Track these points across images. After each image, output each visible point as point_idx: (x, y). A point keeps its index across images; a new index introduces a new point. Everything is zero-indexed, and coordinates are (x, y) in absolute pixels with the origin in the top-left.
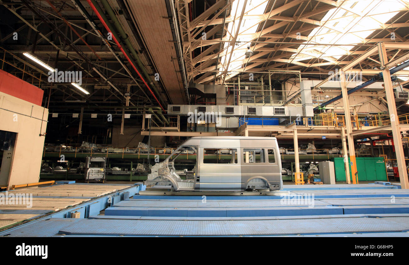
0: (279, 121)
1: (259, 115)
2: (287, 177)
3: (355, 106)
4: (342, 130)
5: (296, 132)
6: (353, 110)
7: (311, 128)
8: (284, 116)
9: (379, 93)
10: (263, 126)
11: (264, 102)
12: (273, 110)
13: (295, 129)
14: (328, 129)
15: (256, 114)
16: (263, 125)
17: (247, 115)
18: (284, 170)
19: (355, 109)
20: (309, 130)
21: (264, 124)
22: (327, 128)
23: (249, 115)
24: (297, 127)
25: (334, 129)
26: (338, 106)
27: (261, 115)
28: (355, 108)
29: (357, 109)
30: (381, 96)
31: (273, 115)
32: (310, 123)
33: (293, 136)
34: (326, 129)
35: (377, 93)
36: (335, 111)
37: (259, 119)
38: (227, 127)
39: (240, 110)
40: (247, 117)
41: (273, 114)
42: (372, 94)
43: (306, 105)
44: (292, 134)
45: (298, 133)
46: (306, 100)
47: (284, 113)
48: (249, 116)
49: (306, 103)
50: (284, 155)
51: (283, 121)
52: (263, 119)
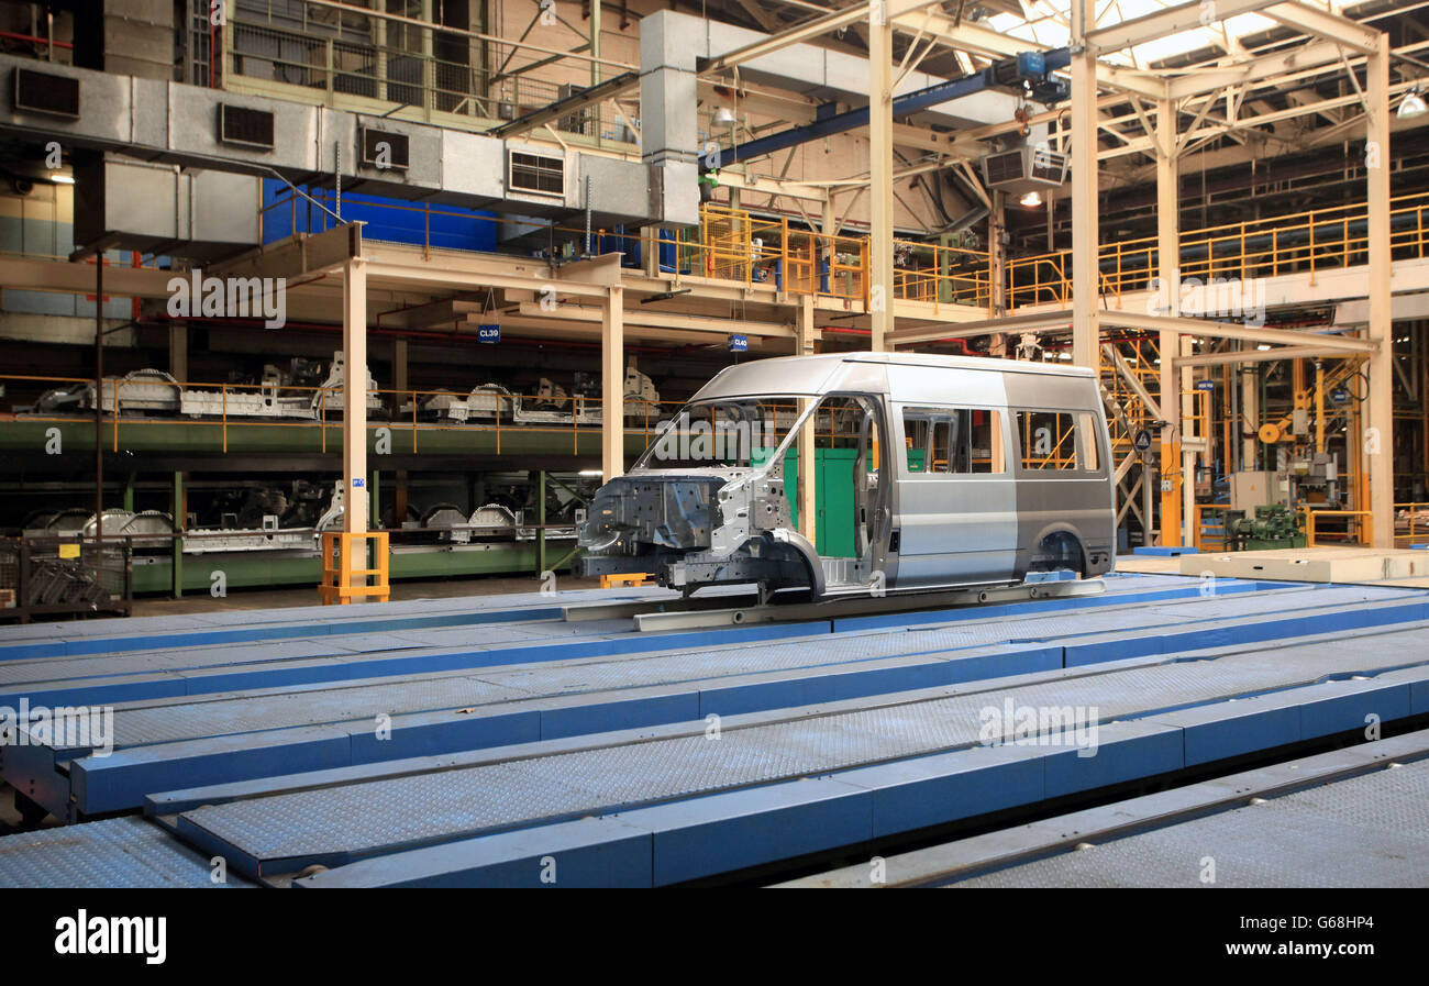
0: (499, 228)
1: (421, 184)
2: (506, 551)
3: (835, 187)
4: (802, 309)
5: (617, 301)
6: (824, 203)
7: (669, 283)
8: (559, 203)
9: (962, 138)
10: (433, 251)
11: (383, 90)
12: (501, 163)
13: (616, 290)
14: (747, 298)
15: (409, 175)
16: (431, 244)
17: (352, 172)
18: (497, 515)
19: (832, 203)
20: (656, 298)
21: (439, 242)
22: (742, 291)
23: (362, 175)
24: (624, 276)
25: (768, 300)
26: (762, 177)
27: (437, 186)
28: (832, 196)
29: (843, 200)
30: (965, 156)
31: (497, 192)
32: (666, 256)
33: (600, 323)
34: (736, 297)
35: (952, 139)
36: (745, 198)
37: (412, 209)
38: (183, 236)
39: (312, 136)
40: (351, 184)
41: (501, 187)
42: (934, 139)
43: (668, 154)
44: (593, 315)
45: (626, 308)
46: (670, 127)
47: (556, 185)
48: (363, 181)
49: (667, 147)
50: (505, 429)
51: (523, 230)
52: (427, 210)
